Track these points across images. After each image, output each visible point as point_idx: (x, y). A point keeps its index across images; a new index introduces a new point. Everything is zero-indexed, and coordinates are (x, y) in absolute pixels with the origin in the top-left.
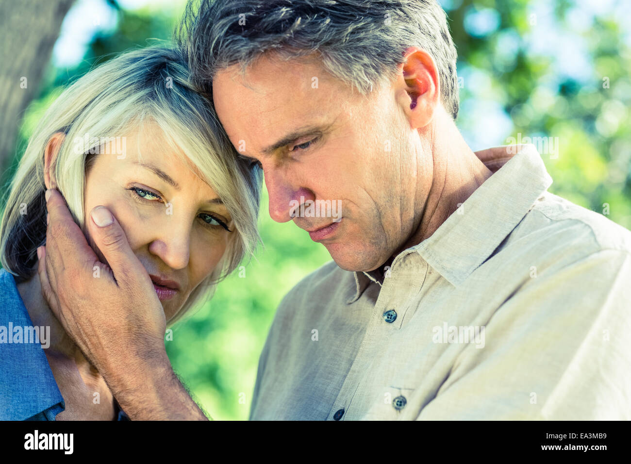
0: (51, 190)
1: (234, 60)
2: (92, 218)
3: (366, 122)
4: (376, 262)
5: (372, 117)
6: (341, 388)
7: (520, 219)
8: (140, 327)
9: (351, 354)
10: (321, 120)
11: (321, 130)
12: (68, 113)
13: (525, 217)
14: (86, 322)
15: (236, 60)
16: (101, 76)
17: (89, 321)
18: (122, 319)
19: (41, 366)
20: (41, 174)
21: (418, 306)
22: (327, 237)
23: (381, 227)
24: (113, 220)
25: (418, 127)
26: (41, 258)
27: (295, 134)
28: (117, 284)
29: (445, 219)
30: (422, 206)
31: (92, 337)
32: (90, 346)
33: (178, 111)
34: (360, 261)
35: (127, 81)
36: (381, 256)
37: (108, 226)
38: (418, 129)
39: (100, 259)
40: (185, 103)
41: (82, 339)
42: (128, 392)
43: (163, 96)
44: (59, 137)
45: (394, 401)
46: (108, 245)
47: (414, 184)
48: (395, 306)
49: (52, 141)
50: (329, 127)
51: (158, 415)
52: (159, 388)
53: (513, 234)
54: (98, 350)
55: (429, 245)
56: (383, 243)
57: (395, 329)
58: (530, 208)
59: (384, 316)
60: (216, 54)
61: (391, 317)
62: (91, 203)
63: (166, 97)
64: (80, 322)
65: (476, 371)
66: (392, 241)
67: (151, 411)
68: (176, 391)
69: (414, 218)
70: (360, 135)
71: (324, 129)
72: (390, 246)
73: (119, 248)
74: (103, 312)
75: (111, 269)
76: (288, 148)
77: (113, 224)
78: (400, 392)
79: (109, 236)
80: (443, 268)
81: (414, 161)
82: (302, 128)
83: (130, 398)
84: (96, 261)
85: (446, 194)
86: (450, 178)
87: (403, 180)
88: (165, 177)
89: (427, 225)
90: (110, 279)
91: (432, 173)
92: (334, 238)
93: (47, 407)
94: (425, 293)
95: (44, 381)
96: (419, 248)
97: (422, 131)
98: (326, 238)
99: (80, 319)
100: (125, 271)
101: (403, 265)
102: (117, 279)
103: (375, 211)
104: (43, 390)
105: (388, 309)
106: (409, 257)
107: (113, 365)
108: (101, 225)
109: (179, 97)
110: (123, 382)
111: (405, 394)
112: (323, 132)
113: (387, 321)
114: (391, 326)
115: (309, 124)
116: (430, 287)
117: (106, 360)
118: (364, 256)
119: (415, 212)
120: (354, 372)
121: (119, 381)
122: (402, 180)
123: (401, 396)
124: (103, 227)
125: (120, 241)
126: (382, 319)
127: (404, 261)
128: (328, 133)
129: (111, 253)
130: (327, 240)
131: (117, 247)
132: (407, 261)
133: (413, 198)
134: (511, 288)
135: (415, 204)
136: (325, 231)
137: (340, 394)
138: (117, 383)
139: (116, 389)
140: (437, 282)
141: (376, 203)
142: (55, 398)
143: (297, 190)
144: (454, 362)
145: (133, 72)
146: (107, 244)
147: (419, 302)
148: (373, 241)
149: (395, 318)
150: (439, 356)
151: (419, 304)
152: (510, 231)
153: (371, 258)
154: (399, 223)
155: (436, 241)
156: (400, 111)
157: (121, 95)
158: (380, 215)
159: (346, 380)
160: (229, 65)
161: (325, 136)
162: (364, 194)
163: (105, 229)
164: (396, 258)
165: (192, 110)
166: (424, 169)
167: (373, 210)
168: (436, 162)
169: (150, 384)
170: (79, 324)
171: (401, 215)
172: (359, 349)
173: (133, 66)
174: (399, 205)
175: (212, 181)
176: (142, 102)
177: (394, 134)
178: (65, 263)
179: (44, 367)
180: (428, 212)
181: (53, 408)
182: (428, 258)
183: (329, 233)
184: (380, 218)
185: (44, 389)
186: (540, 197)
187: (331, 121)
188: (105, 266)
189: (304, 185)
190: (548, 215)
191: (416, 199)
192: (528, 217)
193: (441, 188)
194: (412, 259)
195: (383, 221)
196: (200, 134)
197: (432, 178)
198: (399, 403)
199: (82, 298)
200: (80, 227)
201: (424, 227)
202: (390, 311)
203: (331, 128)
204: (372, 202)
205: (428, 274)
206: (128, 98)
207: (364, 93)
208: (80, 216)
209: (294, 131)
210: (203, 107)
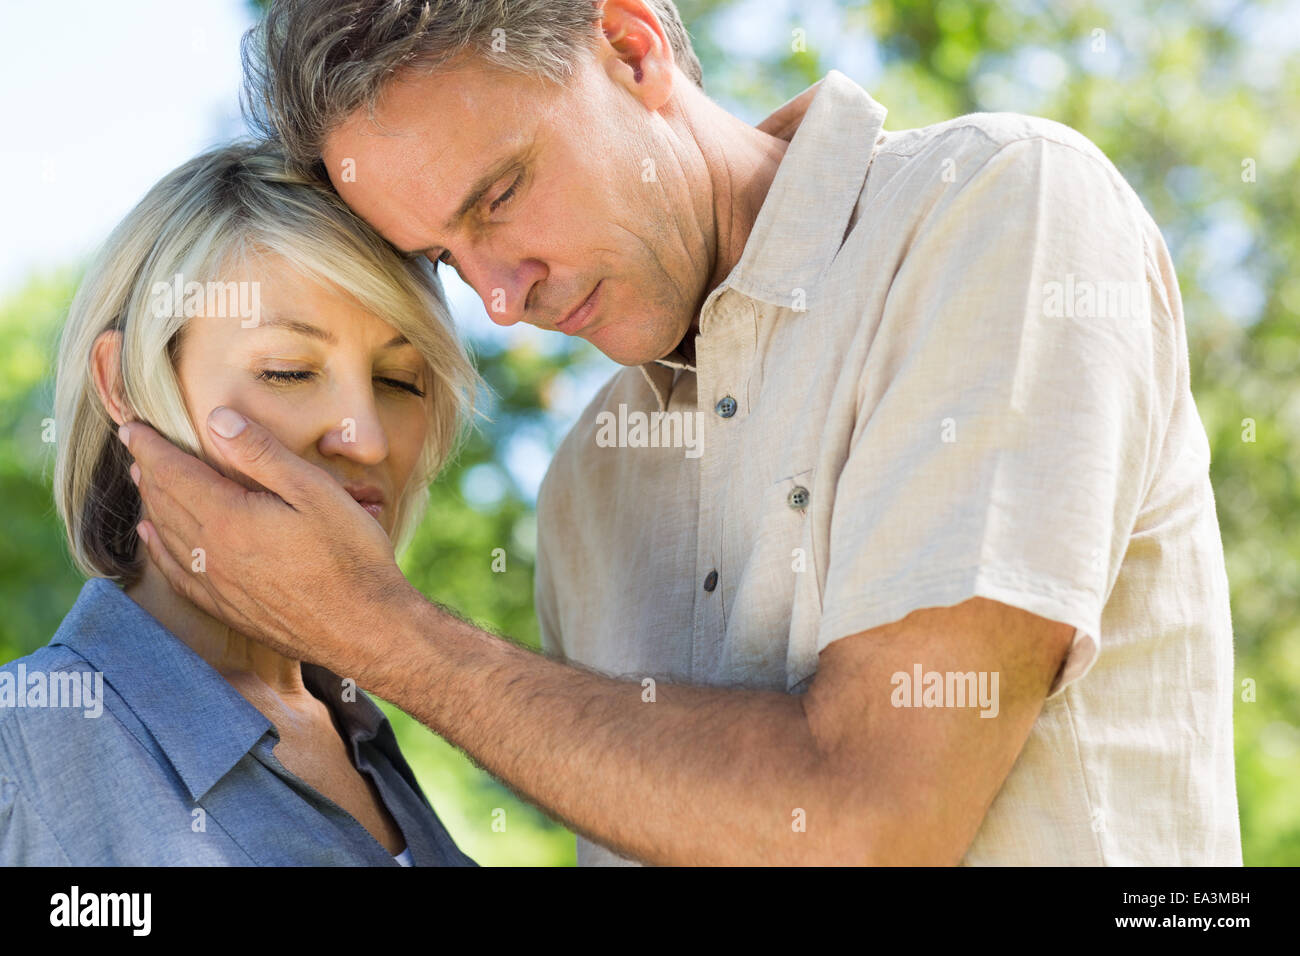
0: (125, 424)
1: (353, 105)
2: (213, 430)
3: (580, 124)
4: (676, 331)
5: (588, 114)
6: (696, 546)
7: (862, 178)
8: (355, 559)
9: (691, 492)
10: (516, 143)
11: (520, 160)
12: (109, 297)
13: (868, 172)
14: (268, 589)
15: (357, 101)
16: (140, 222)
17: (273, 584)
18: (324, 558)
19: (219, 688)
20: (100, 407)
21: (763, 372)
22: (588, 320)
23: (664, 274)
24: (246, 422)
25: (658, 106)
26: (149, 537)
27: (485, 179)
28: (294, 509)
29: (751, 225)
30: (710, 221)
31: (287, 609)
32: (288, 625)
33: (293, 222)
34: (651, 338)
35: (189, 211)
36: (678, 319)
37: (242, 433)
38: (658, 110)
39: (250, 486)
40: (298, 208)
41: (270, 622)
42: (379, 661)
43: (260, 208)
44: (111, 339)
45: (789, 498)
46: (255, 460)
47: (686, 191)
48: (728, 389)
49: (97, 353)
50: (530, 152)
51: (442, 670)
52: (424, 630)
53: (859, 204)
54: (304, 624)
55: (743, 271)
56: (676, 297)
57: (743, 421)
58: (871, 158)
59: (716, 411)
60: (322, 107)
61: (728, 408)
62: (201, 410)
63: (265, 208)
64: (259, 595)
65: (893, 390)
66: (688, 291)
67: (428, 670)
68: (452, 624)
69: (706, 244)
70: (580, 146)
71: (523, 157)
72: (686, 299)
73: (274, 456)
74: (291, 560)
75: (275, 495)
76: (479, 209)
77: (249, 426)
78: (793, 481)
79: (251, 446)
80: (778, 295)
81: (674, 158)
82: (492, 165)
83: (386, 668)
84: (246, 493)
85: (738, 191)
86: (734, 166)
87: (668, 190)
88: (309, 330)
89: (729, 249)
90: (281, 506)
91: (704, 166)
92: (599, 319)
93: (254, 741)
94: (766, 347)
95: (232, 707)
96: (732, 281)
97: (665, 110)
98: (587, 323)
99: (257, 590)
100: (298, 487)
101: (716, 319)
102: (291, 502)
103: (646, 253)
104: (237, 720)
105: (719, 399)
106: (720, 303)
107: (338, 634)
108: (232, 435)
109: (284, 202)
110: (365, 650)
111: (801, 481)
112: (524, 162)
113: (725, 416)
114: (733, 420)
115: (499, 156)
116: (770, 336)
117: (324, 631)
118: (655, 328)
119: (705, 235)
120: (707, 511)
121: (358, 652)
122: (666, 190)
123: (797, 487)
124: (236, 437)
125: (272, 447)
126: (715, 418)
127: (716, 312)
128: (532, 161)
129: (265, 471)
130: (588, 326)
131: (270, 456)
132: (720, 311)
133: (693, 213)
134: (894, 255)
135: (699, 221)
136: (582, 313)
137: (699, 556)
138: (354, 659)
139: (355, 669)
140: (778, 325)
141: (642, 239)
142: (260, 725)
143: (517, 267)
144: (855, 395)
145: (191, 197)
146: (253, 458)
147: (762, 365)
148: (660, 300)
149: (735, 407)
150: (828, 405)
151: (762, 367)
152: (855, 200)
153: (665, 327)
154: (686, 257)
155: (752, 262)
156: (623, 91)
157: (190, 233)
158: (655, 256)
159: (700, 529)
160: (348, 115)
161: (529, 168)
162: (620, 232)
163: (240, 438)
164: (703, 310)
165: (308, 213)
166: (692, 164)
167: (643, 252)
168: (705, 149)
169: (407, 632)
170: (259, 598)
171: (685, 245)
172: (699, 476)
173: (188, 187)
174: (676, 231)
175: (383, 307)
176: (228, 231)
177: (628, 128)
178: (198, 517)
179: (222, 688)
180: (723, 229)
181: (262, 740)
182: (750, 291)
183: (588, 313)
184: (657, 260)
185: (236, 718)
186: (878, 138)
187: (530, 140)
188: (263, 494)
189: (524, 256)
190: (902, 152)
191: (697, 214)
192: (872, 171)
193: (728, 185)
194: (725, 304)
195: (664, 262)
196: (335, 241)
197: (708, 174)
198: (798, 499)
199: (249, 555)
200: (197, 457)
201: (724, 254)
202: (723, 400)
203: (533, 151)
204: (636, 240)
205: (758, 319)
206: (205, 234)
207: (561, 82)
208: (191, 440)
209: (481, 176)
210: (323, 204)
